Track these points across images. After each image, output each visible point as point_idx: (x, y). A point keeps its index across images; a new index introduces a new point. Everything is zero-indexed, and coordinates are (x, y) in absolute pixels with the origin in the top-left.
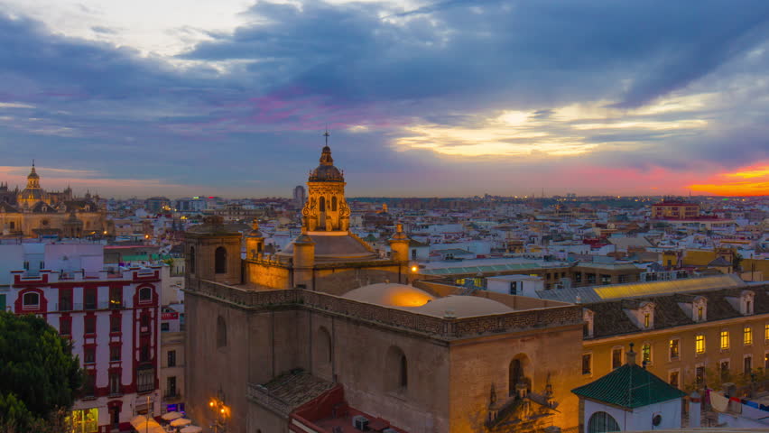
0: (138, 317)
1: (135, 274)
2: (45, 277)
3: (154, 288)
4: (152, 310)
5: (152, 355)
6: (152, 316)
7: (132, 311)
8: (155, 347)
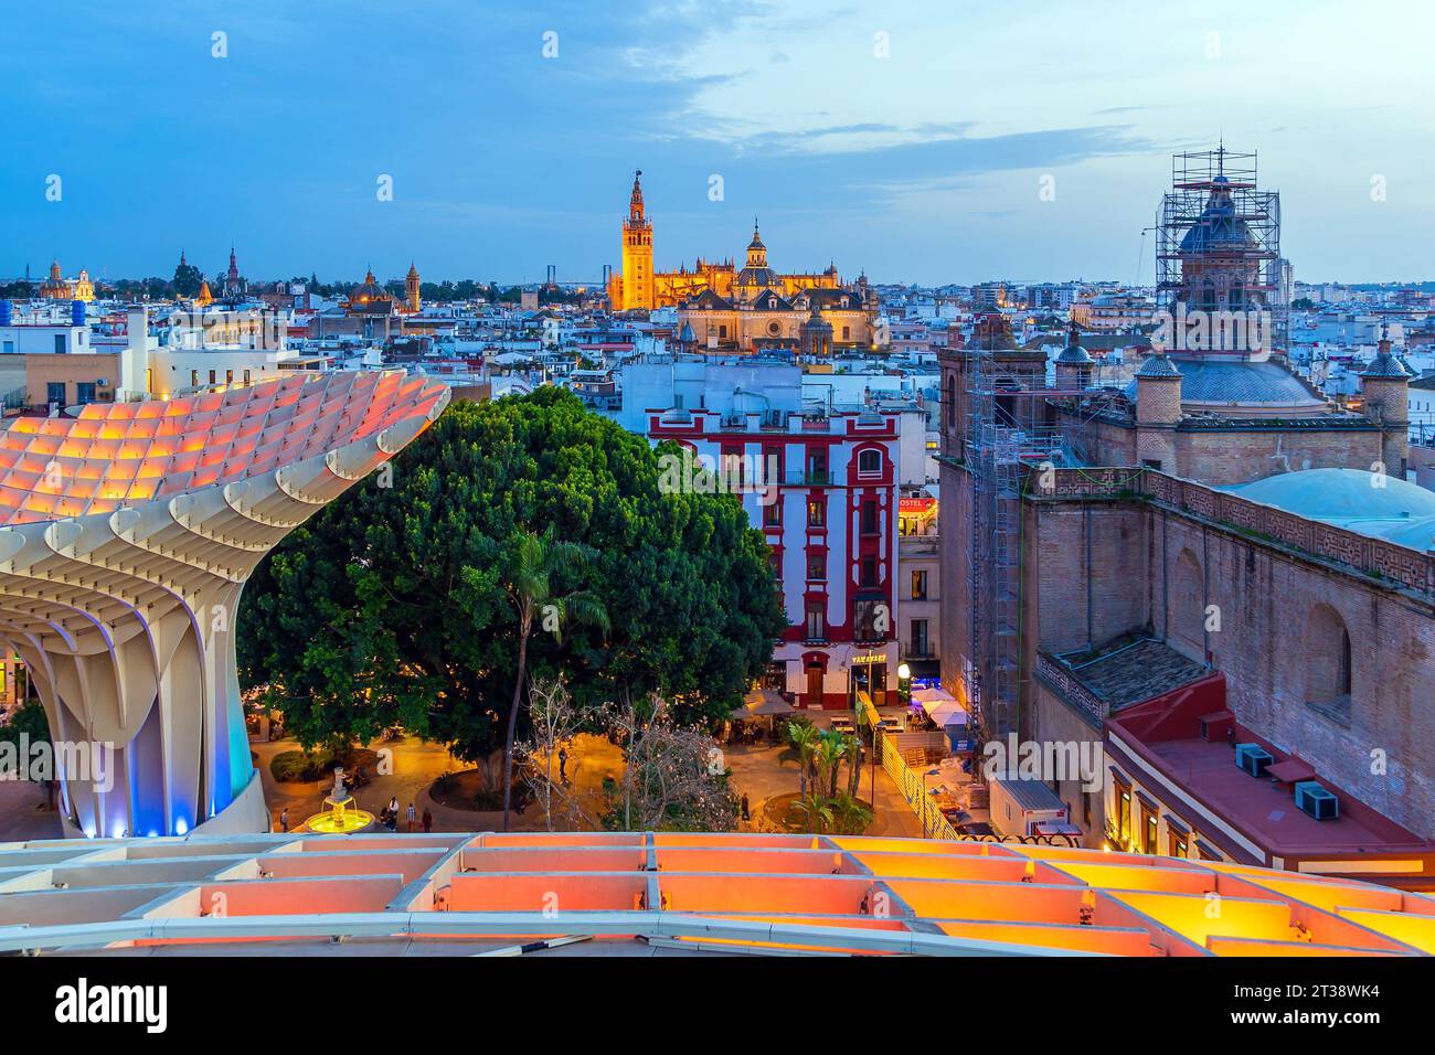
0: (856, 503)
1: (850, 424)
2: (699, 422)
3: (885, 450)
4: (881, 491)
5: (883, 578)
6: (883, 502)
7: (845, 491)
8: (888, 561)
